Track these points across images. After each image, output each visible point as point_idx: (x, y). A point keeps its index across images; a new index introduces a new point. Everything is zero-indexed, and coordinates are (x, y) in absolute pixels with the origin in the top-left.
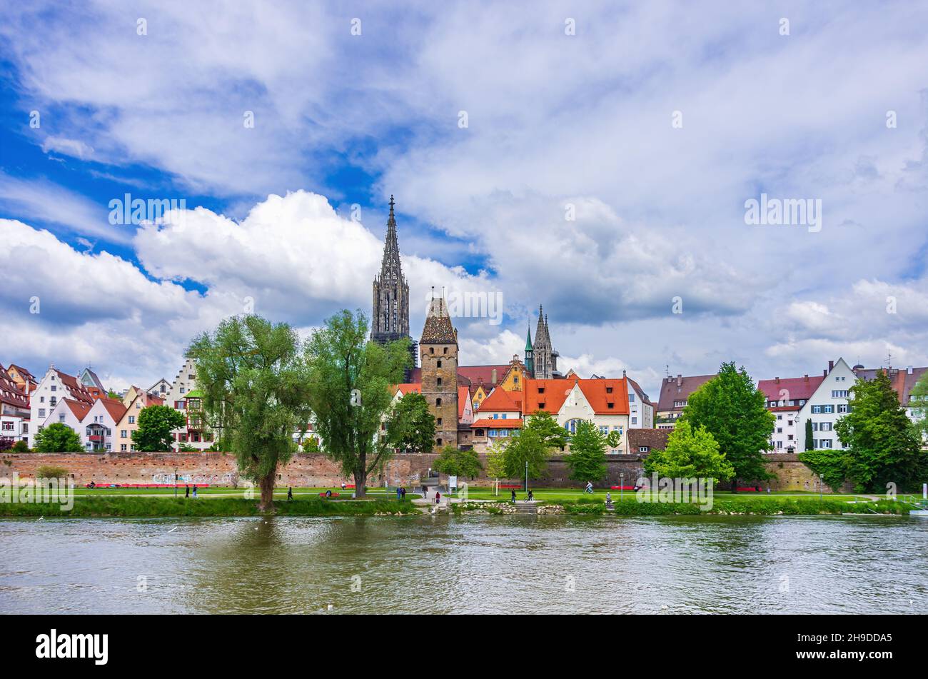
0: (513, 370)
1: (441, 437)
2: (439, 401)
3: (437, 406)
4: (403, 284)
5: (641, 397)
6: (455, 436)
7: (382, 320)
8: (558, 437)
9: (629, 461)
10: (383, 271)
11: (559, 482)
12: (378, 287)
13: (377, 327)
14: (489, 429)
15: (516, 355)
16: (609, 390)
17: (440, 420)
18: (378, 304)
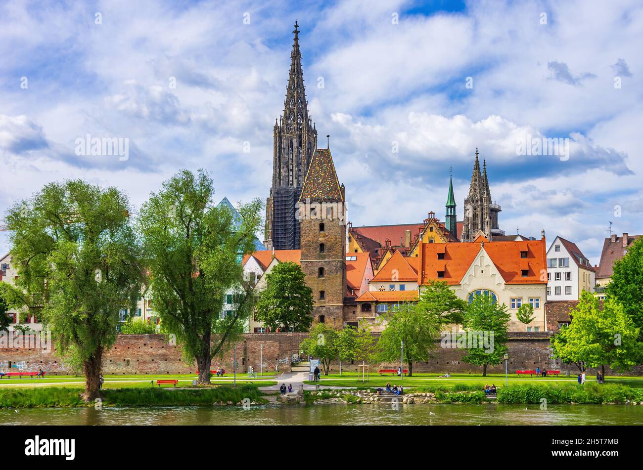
0: (428, 230)
1: (323, 313)
2: (321, 271)
3: (319, 277)
4: (309, 128)
5: (577, 261)
6: (340, 312)
7: (283, 172)
8: (457, 311)
9: (539, 341)
10: (286, 114)
11: (455, 365)
12: (280, 133)
13: (278, 180)
14: (377, 302)
15: (431, 213)
16: (525, 255)
17: (322, 294)
18: (280, 152)
